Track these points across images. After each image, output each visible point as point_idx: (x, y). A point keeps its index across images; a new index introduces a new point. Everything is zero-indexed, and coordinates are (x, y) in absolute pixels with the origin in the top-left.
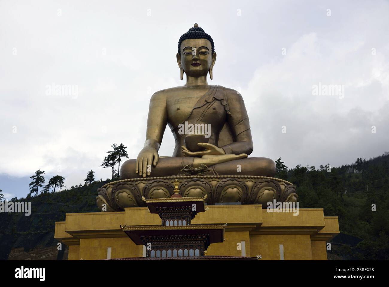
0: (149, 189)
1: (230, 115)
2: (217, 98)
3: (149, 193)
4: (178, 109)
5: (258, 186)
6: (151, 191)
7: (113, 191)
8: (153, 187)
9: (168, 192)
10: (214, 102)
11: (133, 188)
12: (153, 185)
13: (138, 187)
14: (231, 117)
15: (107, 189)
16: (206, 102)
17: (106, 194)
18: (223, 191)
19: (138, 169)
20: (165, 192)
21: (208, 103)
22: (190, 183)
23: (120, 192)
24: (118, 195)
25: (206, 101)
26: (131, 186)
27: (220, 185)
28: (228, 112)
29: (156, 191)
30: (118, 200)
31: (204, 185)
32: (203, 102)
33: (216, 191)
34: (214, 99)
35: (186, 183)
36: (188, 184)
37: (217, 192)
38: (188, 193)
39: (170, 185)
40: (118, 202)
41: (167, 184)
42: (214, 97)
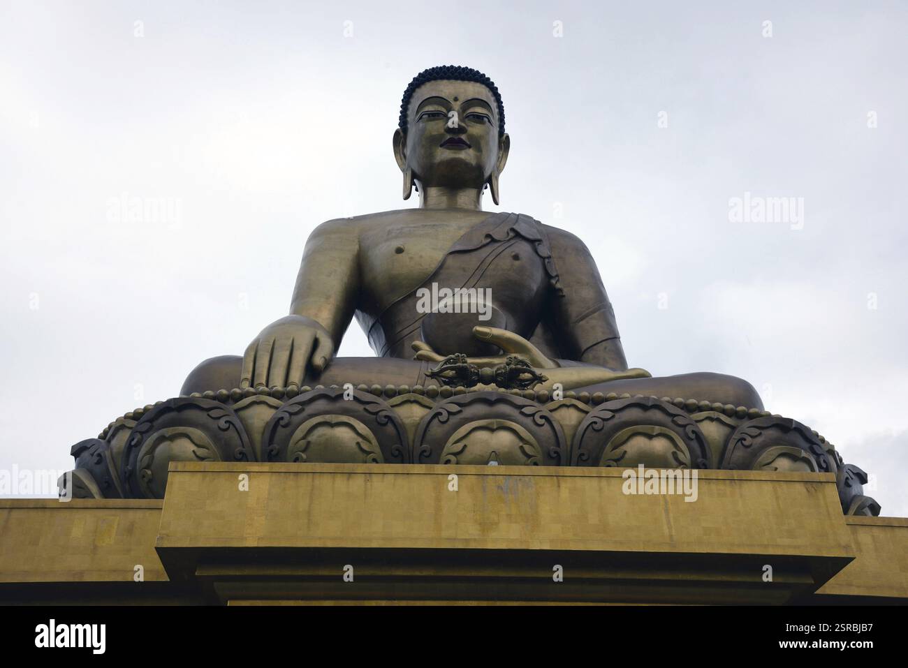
0: (291, 427)
1: (560, 290)
2: (523, 233)
3: (291, 441)
4: (399, 251)
5: (749, 439)
6: (299, 433)
7: (133, 440)
8: (311, 416)
9: (374, 441)
10: (512, 242)
11: (222, 423)
12: (310, 409)
13: (242, 420)
14: (564, 296)
15: (109, 441)
16: (489, 240)
17: (101, 459)
18: (609, 447)
19: (249, 376)
20: (360, 440)
21: (494, 241)
22: (469, 411)
23: (162, 439)
24: (151, 451)
25: (488, 236)
26: (214, 413)
27: (595, 423)
28: (553, 281)
29: (322, 431)
30: (149, 472)
31: (528, 421)
32: (479, 239)
33: (579, 448)
34: (512, 234)
35: (455, 408)
36: (460, 412)
37: (581, 451)
38: (460, 446)
39: (384, 413)
40: (150, 481)
41: (368, 407)
42: (512, 230)
